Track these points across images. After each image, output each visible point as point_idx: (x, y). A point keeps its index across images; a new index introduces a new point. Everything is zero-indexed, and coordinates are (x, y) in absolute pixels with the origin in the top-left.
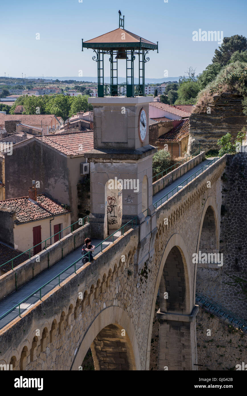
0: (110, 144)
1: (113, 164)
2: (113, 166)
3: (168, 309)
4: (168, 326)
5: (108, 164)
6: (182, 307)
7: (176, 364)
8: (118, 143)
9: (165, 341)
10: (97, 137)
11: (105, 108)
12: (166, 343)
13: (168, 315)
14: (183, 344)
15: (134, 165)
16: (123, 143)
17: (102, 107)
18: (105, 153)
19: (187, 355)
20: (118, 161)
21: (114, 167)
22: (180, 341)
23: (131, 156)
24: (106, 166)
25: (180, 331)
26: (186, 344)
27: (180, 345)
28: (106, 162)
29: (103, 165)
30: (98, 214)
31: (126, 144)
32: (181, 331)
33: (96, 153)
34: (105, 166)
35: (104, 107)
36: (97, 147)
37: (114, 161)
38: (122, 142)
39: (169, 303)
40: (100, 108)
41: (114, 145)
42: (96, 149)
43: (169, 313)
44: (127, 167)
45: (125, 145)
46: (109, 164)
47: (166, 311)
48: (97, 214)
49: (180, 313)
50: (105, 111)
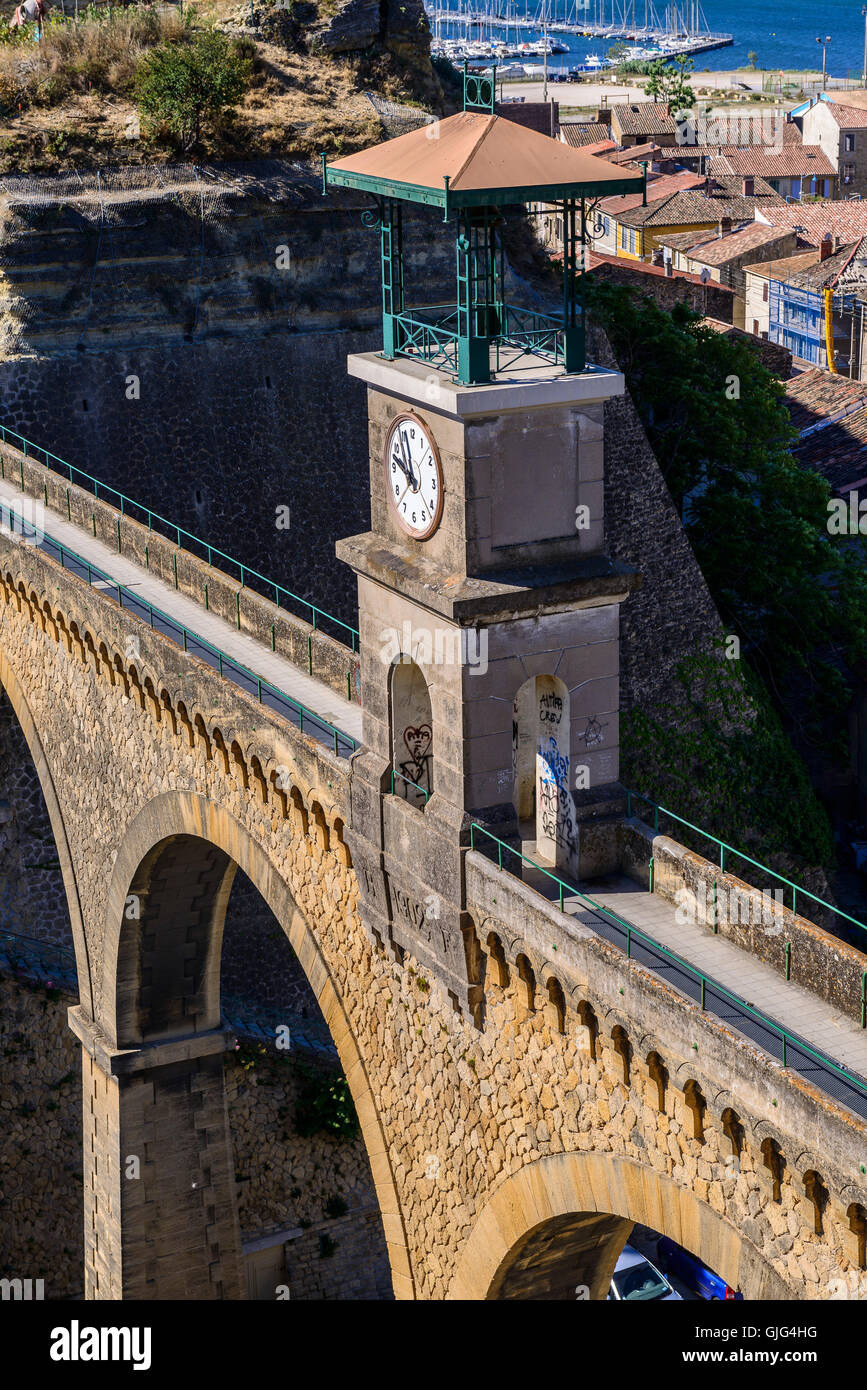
0: (521, 550)
1: (542, 620)
2: (540, 629)
3: (144, 1030)
4: (150, 1086)
5: (523, 623)
6: (192, 1011)
7: (182, 1206)
8: (545, 541)
9: (141, 1142)
10: (476, 532)
11: (505, 421)
12: (143, 1148)
13: (152, 1051)
14: (204, 1131)
15: (610, 611)
16: (562, 538)
17: (493, 420)
18: (525, 589)
19: (217, 1162)
20: (560, 608)
21: (545, 629)
22: (192, 1125)
23: (612, 584)
24: (515, 635)
25: (189, 1091)
26: (211, 1127)
27: (193, 1138)
28: (520, 619)
29: (505, 631)
30: (491, 808)
31: (574, 542)
32: (194, 1090)
33: (493, 594)
34: (514, 633)
35: (500, 421)
36: (479, 570)
37: (548, 610)
38: (558, 534)
39: (148, 1010)
40: (489, 426)
41: (535, 551)
42: (474, 577)
43: (152, 1044)
44: (584, 622)
45: (572, 547)
46: (527, 624)
47: (139, 1039)
48: (487, 809)
49: (187, 1030)
50: (502, 436)
